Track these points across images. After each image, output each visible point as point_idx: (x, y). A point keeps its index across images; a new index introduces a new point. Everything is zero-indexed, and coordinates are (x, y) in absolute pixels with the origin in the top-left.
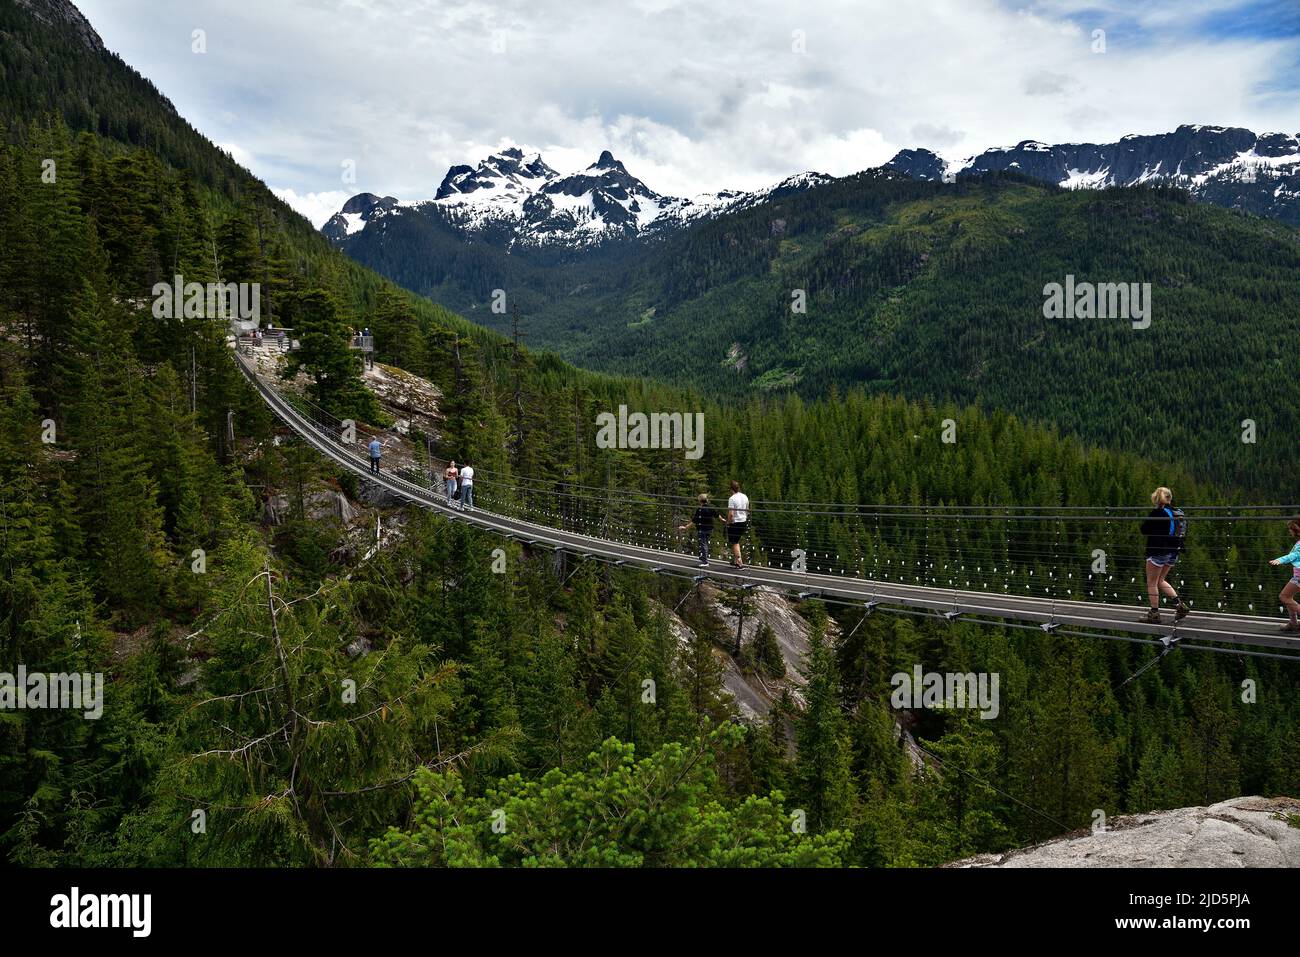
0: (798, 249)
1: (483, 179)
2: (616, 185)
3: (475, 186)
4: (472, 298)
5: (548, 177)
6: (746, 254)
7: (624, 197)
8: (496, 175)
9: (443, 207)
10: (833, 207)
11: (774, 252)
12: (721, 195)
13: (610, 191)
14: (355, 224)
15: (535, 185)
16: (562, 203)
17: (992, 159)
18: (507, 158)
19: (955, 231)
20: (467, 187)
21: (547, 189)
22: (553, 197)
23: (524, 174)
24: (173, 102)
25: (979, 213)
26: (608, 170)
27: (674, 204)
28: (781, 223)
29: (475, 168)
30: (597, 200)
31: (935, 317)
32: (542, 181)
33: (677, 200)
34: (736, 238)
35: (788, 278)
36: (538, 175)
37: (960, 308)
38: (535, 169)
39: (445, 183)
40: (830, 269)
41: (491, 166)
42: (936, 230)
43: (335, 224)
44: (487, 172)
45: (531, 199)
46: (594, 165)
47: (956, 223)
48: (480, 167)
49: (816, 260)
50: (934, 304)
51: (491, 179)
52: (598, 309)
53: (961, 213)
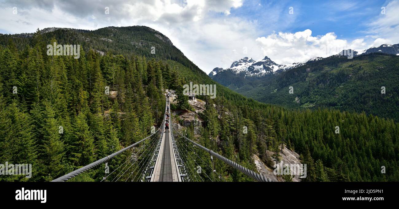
0: (313, 75)
1: (240, 64)
2: (269, 63)
3: (238, 65)
4: (237, 87)
5: (253, 62)
6: (300, 76)
7: (270, 65)
8: (243, 63)
9: (232, 69)
10: (323, 65)
11: (307, 76)
12: (293, 64)
13: (267, 64)
14: (215, 73)
15: (251, 64)
16: (256, 67)
17: (372, 50)
18: (245, 59)
19: (360, 69)
20: (237, 65)
21: (253, 65)
22: (254, 66)
23: (248, 62)
24: (183, 53)
25: (368, 64)
26: (266, 60)
27: (282, 66)
28: (309, 69)
29: (238, 61)
30: (264, 66)
31: (354, 90)
32: (252, 63)
33: (283, 65)
34: (297, 73)
35: (311, 82)
36: (251, 62)
37: (362, 88)
38: (250, 61)
39: (232, 65)
40: (322, 79)
41: (242, 61)
42: (354, 69)
43: (211, 73)
44: (241, 62)
45: (250, 67)
46: (263, 59)
47: (360, 67)
48: (239, 61)
49: (318, 77)
50: (354, 87)
51: (242, 63)
52: (264, 89)
53: (361, 64)
